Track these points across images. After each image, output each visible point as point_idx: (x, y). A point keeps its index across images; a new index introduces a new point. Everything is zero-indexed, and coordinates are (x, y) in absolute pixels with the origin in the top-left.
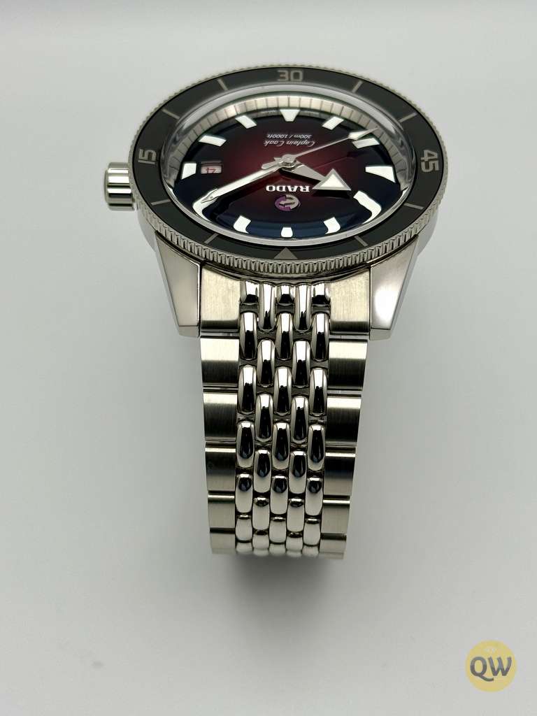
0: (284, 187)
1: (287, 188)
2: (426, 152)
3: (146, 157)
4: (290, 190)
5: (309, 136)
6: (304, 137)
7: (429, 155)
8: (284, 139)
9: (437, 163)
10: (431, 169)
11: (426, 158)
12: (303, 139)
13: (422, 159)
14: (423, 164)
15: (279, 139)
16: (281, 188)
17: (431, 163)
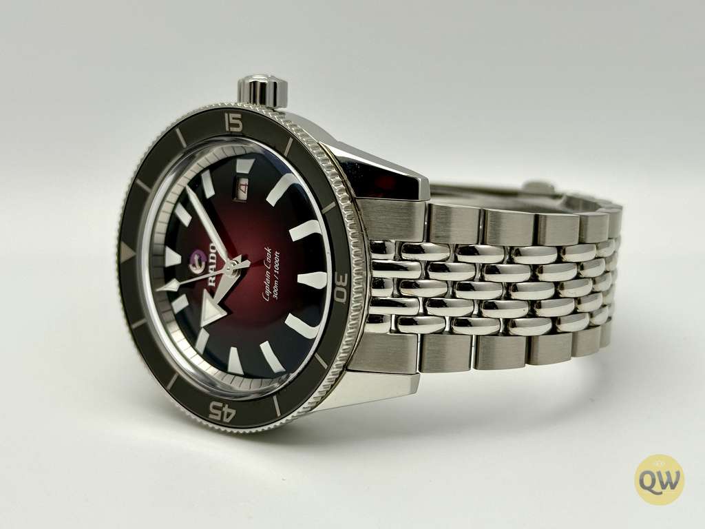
0: (214, 261)
1: (212, 264)
2: (233, 412)
3: (232, 121)
4: (211, 267)
5: (275, 296)
6: (275, 291)
7: (229, 415)
8: (273, 268)
9: (218, 418)
10: (212, 410)
11: (226, 409)
12: (272, 290)
13: (227, 406)
14: (220, 405)
15: (273, 264)
16: (213, 258)
17: (219, 412)
